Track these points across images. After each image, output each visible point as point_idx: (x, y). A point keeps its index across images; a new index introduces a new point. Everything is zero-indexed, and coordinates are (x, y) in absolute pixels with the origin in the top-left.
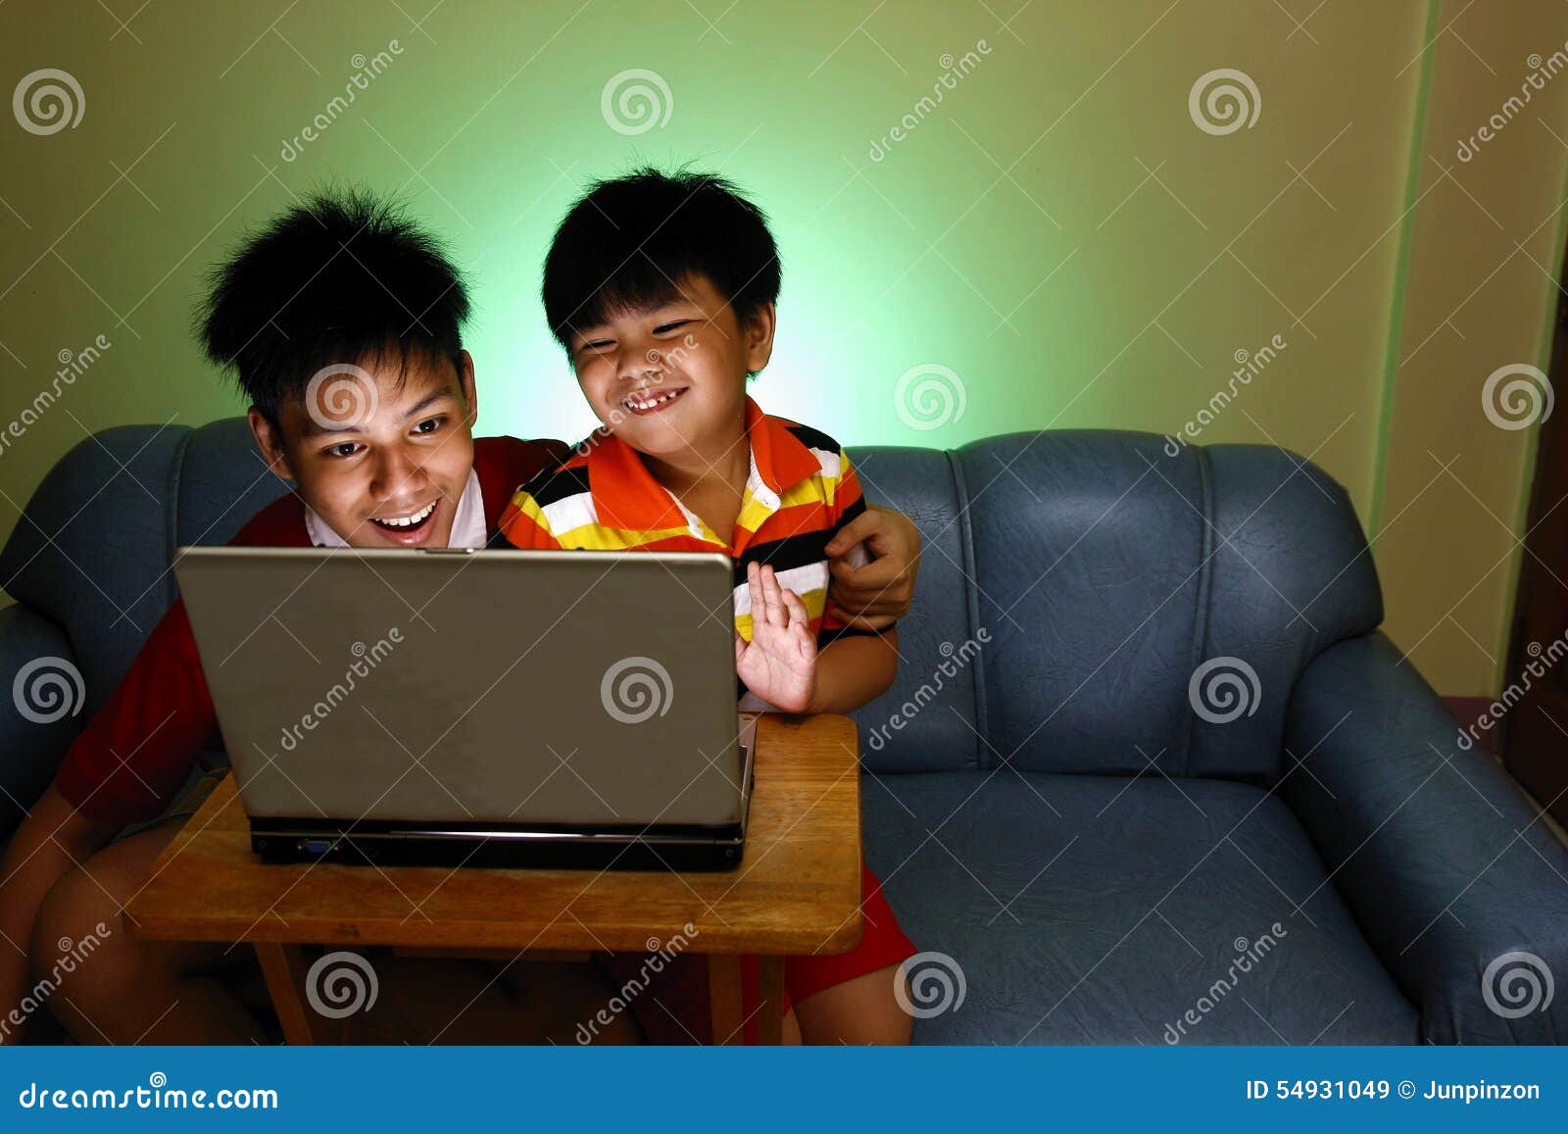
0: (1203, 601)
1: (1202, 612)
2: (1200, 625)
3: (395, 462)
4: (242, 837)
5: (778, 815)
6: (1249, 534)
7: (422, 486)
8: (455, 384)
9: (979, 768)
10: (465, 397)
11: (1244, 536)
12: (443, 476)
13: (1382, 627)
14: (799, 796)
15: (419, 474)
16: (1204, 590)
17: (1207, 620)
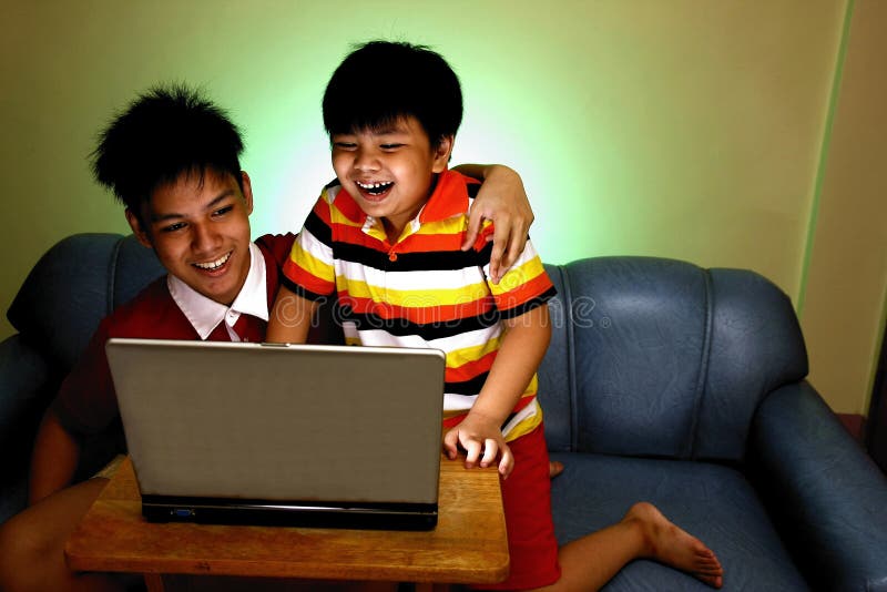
0: (705, 360)
1: (704, 366)
2: (703, 373)
3: (204, 231)
4: (136, 505)
5: (454, 494)
6: (733, 321)
7: (219, 244)
8: (237, 188)
9: (571, 451)
10: (245, 197)
11: (730, 322)
12: (232, 239)
13: (807, 378)
14: (467, 481)
15: (217, 237)
16: (706, 353)
17: (707, 370)
